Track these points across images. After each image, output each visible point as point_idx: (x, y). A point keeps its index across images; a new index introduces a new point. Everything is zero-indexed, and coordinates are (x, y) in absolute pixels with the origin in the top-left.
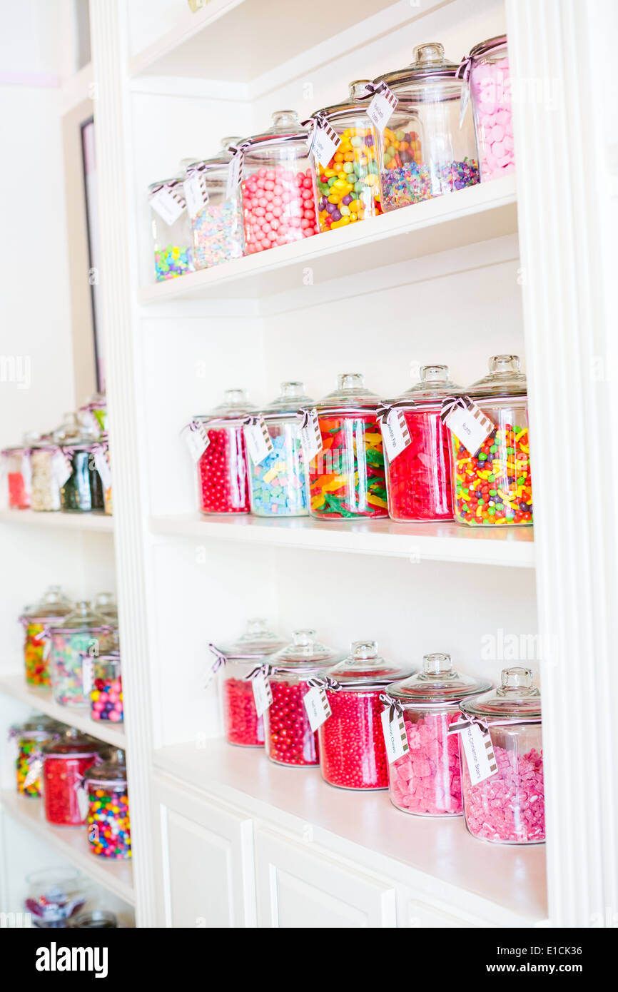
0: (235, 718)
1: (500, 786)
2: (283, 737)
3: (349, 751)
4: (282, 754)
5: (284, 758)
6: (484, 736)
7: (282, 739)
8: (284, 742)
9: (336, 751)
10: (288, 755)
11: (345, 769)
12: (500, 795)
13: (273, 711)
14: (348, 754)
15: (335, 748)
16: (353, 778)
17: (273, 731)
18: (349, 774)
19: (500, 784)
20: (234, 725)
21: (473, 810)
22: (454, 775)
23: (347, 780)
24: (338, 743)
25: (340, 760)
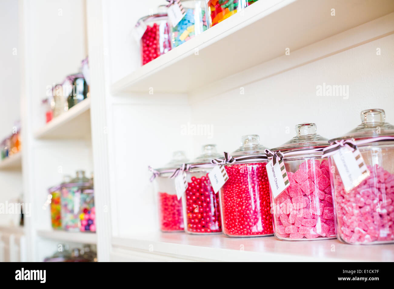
0: (165, 213)
1: (369, 194)
2: (196, 213)
3: (242, 207)
4: (195, 226)
5: (197, 229)
6: (353, 152)
7: (195, 215)
8: (197, 217)
9: (232, 209)
10: (200, 226)
11: (239, 222)
12: (369, 201)
13: (189, 197)
14: (241, 210)
15: (231, 207)
16: (245, 228)
17: (189, 212)
18: (242, 225)
19: (368, 192)
20: (165, 218)
21: (346, 219)
22: (324, 206)
23: (241, 229)
24: (234, 203)
25: (235, 215)
